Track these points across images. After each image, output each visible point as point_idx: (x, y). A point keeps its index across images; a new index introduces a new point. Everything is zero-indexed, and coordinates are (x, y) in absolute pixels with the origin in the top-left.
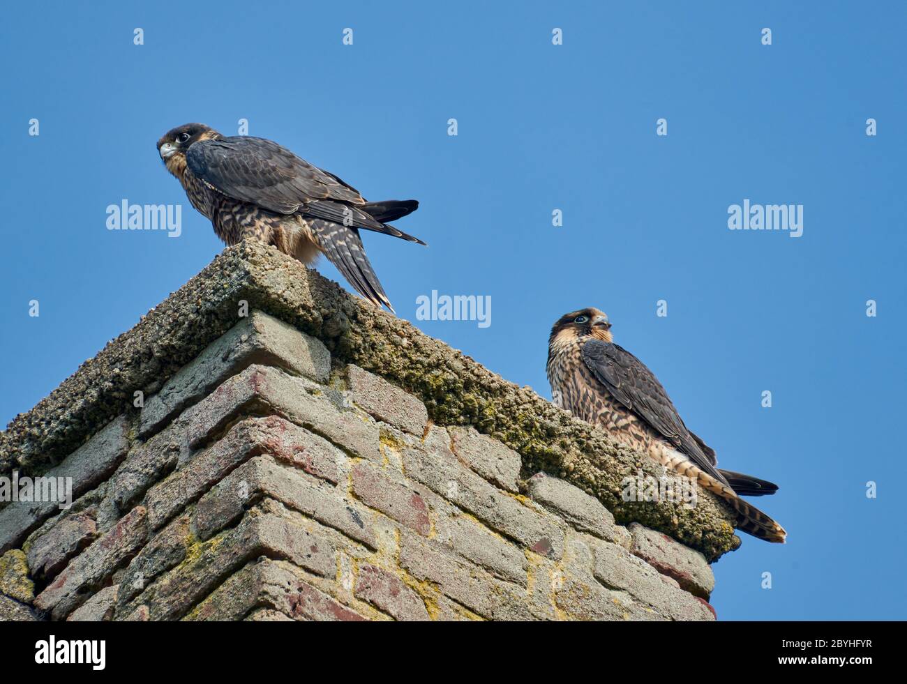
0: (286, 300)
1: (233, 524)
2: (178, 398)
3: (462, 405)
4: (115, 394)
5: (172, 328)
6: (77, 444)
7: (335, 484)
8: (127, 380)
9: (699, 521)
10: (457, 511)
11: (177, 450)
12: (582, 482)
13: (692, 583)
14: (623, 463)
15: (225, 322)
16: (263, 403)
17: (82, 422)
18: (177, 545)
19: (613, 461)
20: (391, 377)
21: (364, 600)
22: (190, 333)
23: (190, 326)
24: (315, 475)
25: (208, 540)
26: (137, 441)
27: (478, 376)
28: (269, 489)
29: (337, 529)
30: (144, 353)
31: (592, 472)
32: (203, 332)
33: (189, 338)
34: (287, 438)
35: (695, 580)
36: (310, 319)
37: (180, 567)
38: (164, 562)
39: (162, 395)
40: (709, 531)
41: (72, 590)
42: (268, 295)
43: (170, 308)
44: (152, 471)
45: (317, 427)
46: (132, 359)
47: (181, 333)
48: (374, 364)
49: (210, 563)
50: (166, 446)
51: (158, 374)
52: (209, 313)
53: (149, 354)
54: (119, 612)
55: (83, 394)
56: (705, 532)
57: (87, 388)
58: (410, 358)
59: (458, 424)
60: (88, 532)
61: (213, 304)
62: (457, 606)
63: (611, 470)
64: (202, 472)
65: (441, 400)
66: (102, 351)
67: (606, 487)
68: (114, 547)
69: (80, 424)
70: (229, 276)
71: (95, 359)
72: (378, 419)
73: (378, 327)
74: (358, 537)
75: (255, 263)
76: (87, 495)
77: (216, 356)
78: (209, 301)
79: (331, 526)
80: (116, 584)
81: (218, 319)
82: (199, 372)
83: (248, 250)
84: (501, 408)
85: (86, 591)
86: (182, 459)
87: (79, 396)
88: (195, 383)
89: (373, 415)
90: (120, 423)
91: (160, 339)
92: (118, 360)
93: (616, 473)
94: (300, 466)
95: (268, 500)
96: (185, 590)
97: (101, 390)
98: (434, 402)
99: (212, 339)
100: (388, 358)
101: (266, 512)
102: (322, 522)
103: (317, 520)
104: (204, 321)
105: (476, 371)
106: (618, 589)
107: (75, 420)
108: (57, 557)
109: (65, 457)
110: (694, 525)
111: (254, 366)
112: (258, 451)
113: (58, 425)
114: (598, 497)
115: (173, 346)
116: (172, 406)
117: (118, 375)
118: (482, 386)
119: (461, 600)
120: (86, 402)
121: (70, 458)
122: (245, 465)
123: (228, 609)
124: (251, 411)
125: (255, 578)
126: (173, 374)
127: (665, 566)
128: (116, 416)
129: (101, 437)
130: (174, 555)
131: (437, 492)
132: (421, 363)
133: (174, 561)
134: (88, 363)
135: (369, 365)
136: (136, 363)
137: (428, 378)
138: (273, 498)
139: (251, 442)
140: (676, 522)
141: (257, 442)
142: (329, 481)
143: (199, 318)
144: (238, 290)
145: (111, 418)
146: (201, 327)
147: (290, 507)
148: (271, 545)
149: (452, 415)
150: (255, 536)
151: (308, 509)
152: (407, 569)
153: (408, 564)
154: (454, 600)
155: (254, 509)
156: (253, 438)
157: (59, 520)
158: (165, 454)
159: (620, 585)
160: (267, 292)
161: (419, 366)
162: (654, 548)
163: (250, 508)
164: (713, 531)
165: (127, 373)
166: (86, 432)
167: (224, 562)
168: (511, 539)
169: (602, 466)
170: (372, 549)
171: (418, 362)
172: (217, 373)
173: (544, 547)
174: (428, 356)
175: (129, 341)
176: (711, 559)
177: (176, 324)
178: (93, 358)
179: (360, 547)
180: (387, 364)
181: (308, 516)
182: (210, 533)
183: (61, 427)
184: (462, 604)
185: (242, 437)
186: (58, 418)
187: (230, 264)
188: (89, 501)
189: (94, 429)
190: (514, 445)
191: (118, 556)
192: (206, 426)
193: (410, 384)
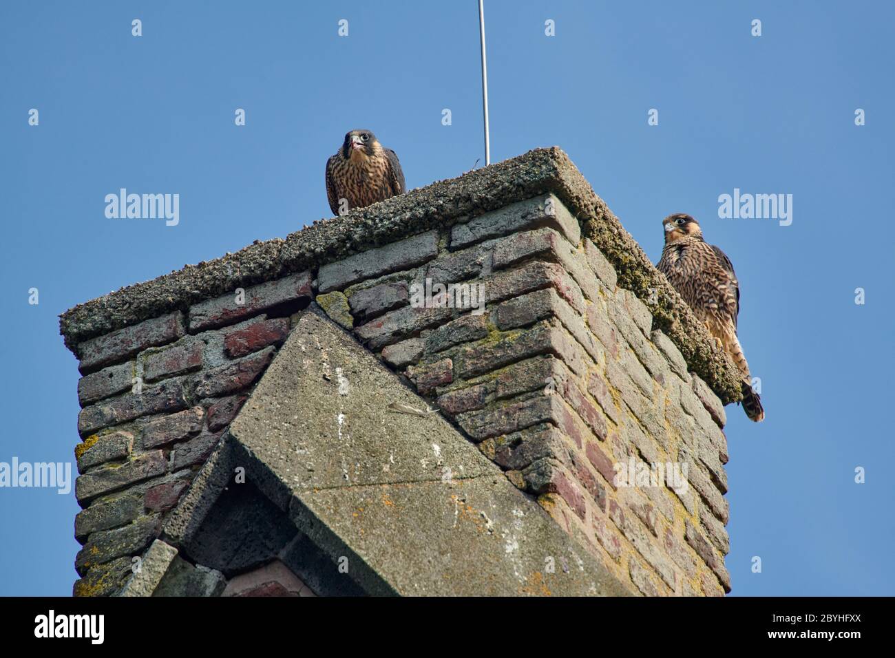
0: (570, 191)
1: (528, 326)
2: (483, 232)
3: (633, 278)
4: (436, 216)
5: (489, 187)
6: (397, 239)
7: (581, 315)
8: (448, 210)
9: (727, 380)
10: (628, 347)
11: (480, 265)
12: (677, 341)
13: (718, 418)
14: (699, 334)
15: (528, 193)
16: (552, 254)
17: (406, 226)
18: (481, 328)
19: (694, 332)
20: (604, 251)
21: (591, 394)
22: (501, 193)
23: (503, 189)
24: (573, 307)
25: (505, 331)
26: (445, 250)
27: (644, 261)
28: (557, 312)
29: (583, 346)
30: (464, 197)
31: (683, 336)
32: (510, 195)
33: (499, 197)
34: (564, 281)
35: (719, 417)
36: (578, 205)
37: (480, 342)
38: (469, 336)
39: (470, 226)
40: (731, 388)
41: (388, 332)
42: (563, 185)
43: (488, 174)
44: (460, 274)
45: (575, 276)
46: (454, 198)
47: (495, 192)
48: (598, 241)
49: (508, 347)
50: (473, 260)
51: (469, 212)
52: (519, 185)
53: (469, 198)
54: (427, 357)
55: (411, 209)
56: (728, 387)
57: (415, 206)
58: (615, 242)
59: (628, 289)
60: (404, 298)
61: (525, 181)
62: (628, 409)
63: (692, 336)
64: (504, 286)
65: (624, 272)
66: (429, 186)
67: (687, 347)
68: (424, 314)
69: (405, 227)
70: (540, 166)
71: (423, 190)
72: (598, 277)
73: (605, 218)
74: (591, 353)
75: (559, 163)
76: (401, 273)
77: (516, 213)
78: (522, 178)
79: (580, 343)
80: (423, 337)
81: (523, 190)
82: (502, 219)
83: (556, 154)
84: (649, 284)
85: (399, 336)
86: (484, 273)
87: (408, 210)
88: (498, 226)
89: (596, 274)
90: (434, 235)
91: (478, 190)
92: (442, 195)
93: (694, 339)
94: (568, 300)
95: (554, 318)
96: (486, 359)
97: (428, 211)
98: (620, 272)
99: (513, 201)
100: (607, 240)
101: (553, 326)
102: (577, 340)
103: (574, 337)
104: (514, 189)
105: (643, 258)
106: (690, 414)
107: (402, 224)
108: (376, 307)
109: (385, 244)
110: (723, 381)
111: (548, 228)
112: (550, 285)
113: (389, 223)
114: (681, 351)
115: (487, 199)
116: (478, 236)
117: (441, 205)
118: (644, 268)
119: (629, 405)
120: (414, 215)
121: (390, 246)
122: (541, 291)
123: (524, 382)
124: (542, 257)
125: (546, 367)
126: (479, 215)
127: (707, 404)
128: (431, 229)
129: (416, 240)
130: (477, 333)
131: (620, 332)
132: (621, 247)
133: (476, 337)
134: (417, 191)
135: (596, 241)
136: (456, 201)
137: (621, 256)
138: (558, 318)
139: (547, 278)
140: (716, 378)
141: (551, 280)
142: (579, 313)
143: (511, 187)
144: (547, 178)
145: (427, 229)
146: (510, 192)
147: (564, 326)
148: (557, 349)
149: (626, 283)
150: (548, 340)
151: (572, 329)
152: (609, 379)
153: (609, 376)
154: (627, 404)
155: (545, 322)
156: (548, 276)
157: (378, 284)
158: (471, 265)
159: (691, 412)
160: (563, 184)
161: (619, 248)
162: (703, 391)
163: (542, 320)
164: (733, 388)
165: (449, 206)
166: (406, 233)
167: (520, 350)
168: (648, 370)
169: (688, 333)
170: (595, 362)
171: (619, 245)
172: (517, 225)
173: (660, 379)
174: (625, 243)
175: (453, 185)
176: (725, 403)
177: (493, 185)
178: (422, 188)
179: (591, 360)
180: (605, 243)
181: (571, 333)
182: (508, 327)
183: (391, 225)
184: (630, 408)
185: (539, 273)
186: (390, 219)
187: (541, 159)
188: (402, 278)
189: (413, 233)
190: (651, 309)
191: (427, 320)
192: (509, 257)
193: (613, 258)
